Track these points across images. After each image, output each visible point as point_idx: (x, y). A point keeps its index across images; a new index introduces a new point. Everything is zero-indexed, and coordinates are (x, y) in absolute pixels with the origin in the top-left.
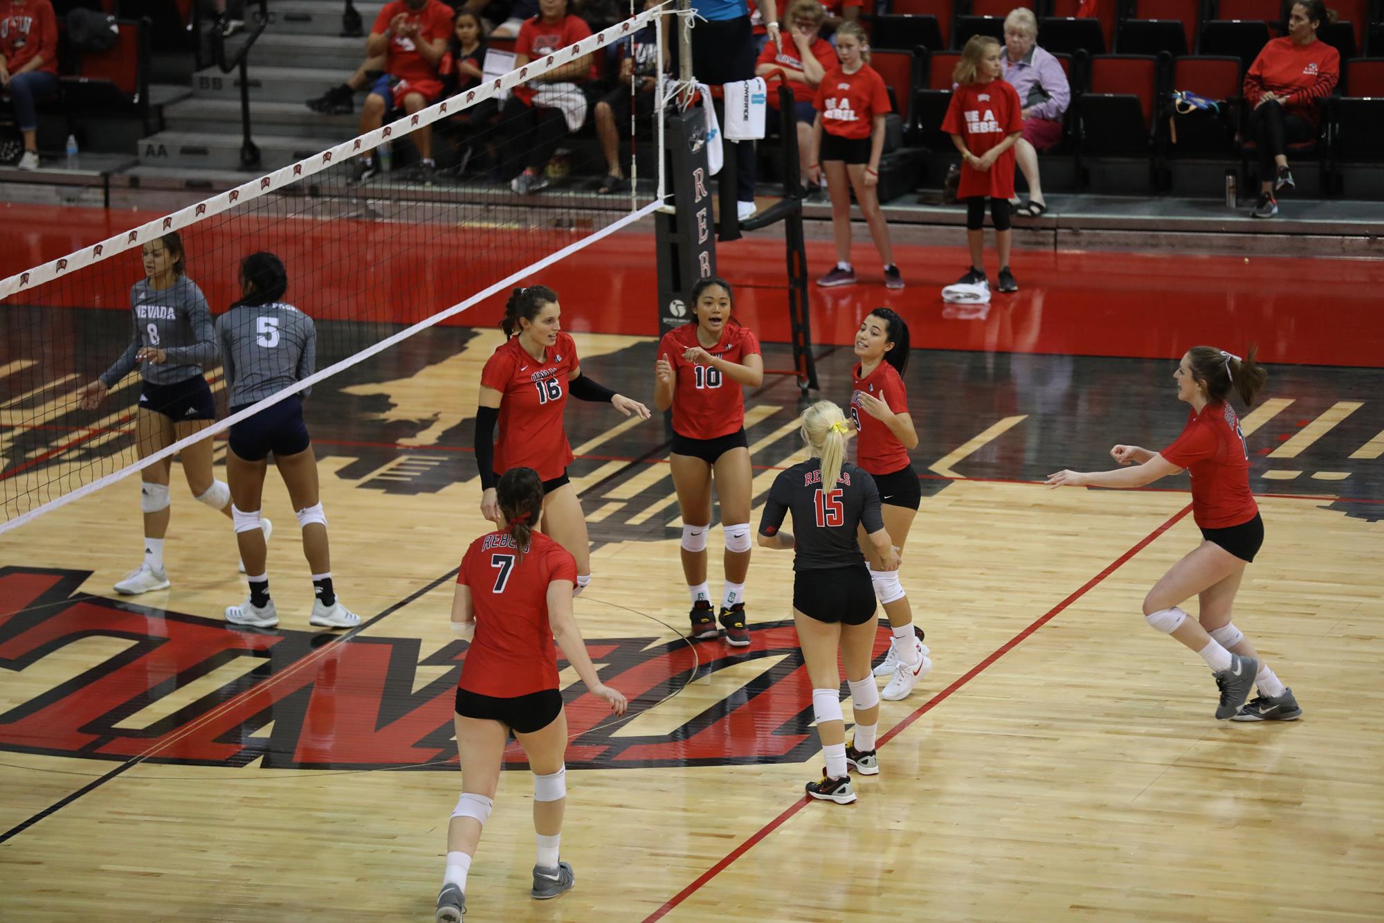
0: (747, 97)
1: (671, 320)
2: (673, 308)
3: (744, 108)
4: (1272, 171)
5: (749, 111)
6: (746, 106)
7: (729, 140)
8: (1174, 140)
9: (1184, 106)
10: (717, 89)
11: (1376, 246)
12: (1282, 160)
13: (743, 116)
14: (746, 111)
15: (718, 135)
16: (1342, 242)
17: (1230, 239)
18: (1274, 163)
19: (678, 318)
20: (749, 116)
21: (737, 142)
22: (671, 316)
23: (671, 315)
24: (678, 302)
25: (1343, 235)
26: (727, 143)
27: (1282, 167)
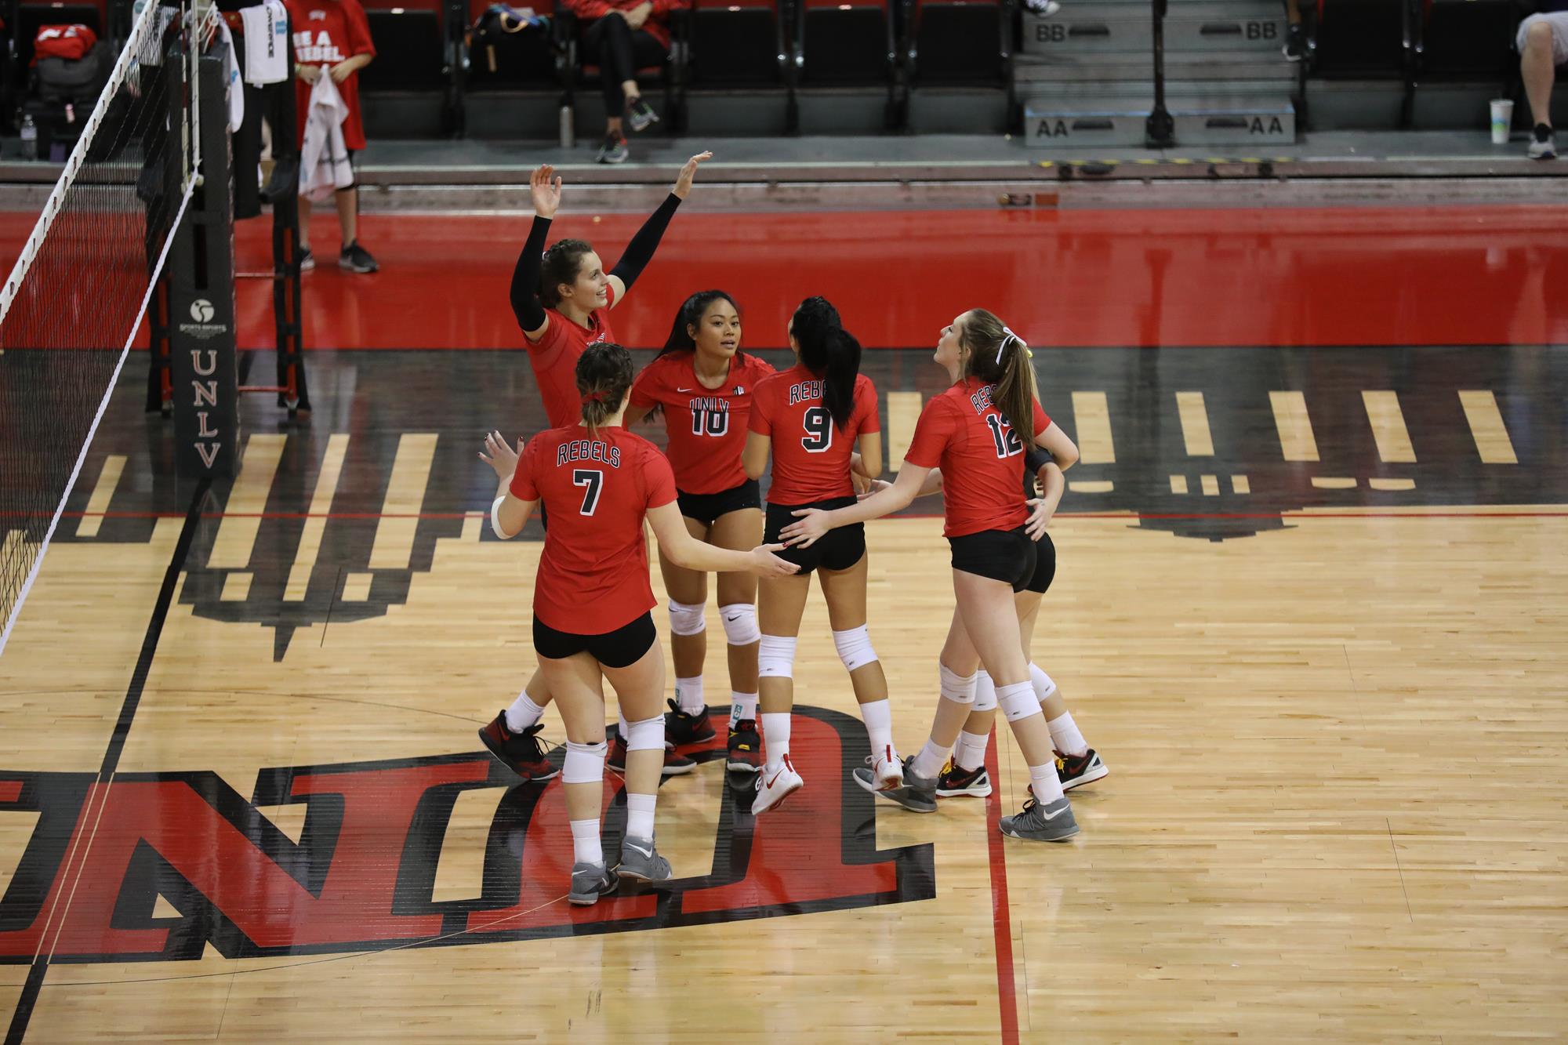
0: (270, 26)
1: (192, 327)
2: (195, 312)
3: (269, 41)
4: (617, 104)
5: (275, 43)
6: (271, 37)
7: (252, 85)
8: (493, 66)
9: (512, 22)
10: (233, 18)
11: (777, 195)
12: (631, 88)
13: (267, 52)
14: (271, 44)
15: (238, 78)
16: (733, 191)
17: (589, 191)
18: (622, 93)
19: (202, 323)
20: (275, 51)
21: (261, 86)
22: (193, 321)
23: (191, 320)
24: (202, 302)
25: (735, 182)
26: (248, 88)
27: (632, 97)
